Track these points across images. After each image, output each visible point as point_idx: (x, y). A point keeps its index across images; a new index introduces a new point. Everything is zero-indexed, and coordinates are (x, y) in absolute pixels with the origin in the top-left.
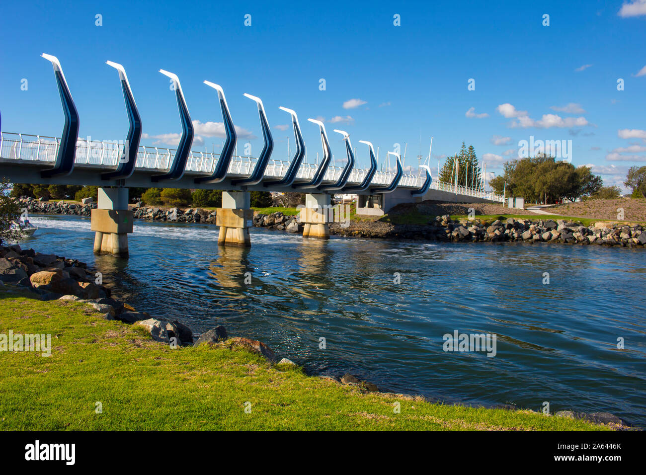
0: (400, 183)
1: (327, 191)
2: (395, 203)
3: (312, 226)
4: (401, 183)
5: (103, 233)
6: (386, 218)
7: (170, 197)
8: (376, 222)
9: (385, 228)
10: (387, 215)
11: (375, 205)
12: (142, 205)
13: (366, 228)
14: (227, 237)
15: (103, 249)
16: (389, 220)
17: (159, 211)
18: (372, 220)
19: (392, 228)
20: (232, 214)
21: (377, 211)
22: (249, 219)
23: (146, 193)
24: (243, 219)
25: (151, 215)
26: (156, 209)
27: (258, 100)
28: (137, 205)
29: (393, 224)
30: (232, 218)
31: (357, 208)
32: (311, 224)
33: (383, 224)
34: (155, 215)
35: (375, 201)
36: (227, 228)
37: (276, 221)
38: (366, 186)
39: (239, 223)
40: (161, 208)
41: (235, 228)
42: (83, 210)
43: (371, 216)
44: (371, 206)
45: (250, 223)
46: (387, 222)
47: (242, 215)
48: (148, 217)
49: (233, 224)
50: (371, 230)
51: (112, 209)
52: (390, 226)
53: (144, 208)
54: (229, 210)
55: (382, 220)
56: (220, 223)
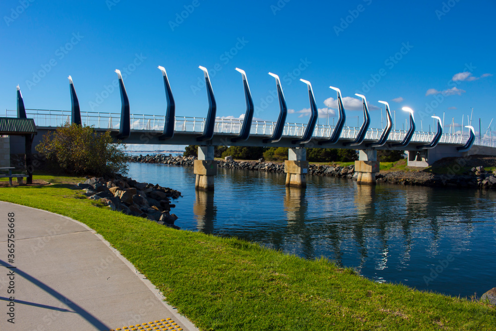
0: (440, 141)
1: (374, 148)
2: (440, 157)
3: (363, 174)
4: (442, 140)
5: (200, 175)
6: (430, 169)
7: (281, 155)
8: (420, 172)
9: (426, 177)
10: (431, 166)
11: (423, 159)
12: (262, 161)
13: (411, 177)
14: (291, 180)
15: (200, 186)
16: (431, 170)
17: (273, 165)
18: (418, 171)
19: (432, 177)
20: (294, 164)
21: (423, 164)
22: (304, 168)
23: (266, 152)
24: (300, 168)
25: (266, 167)
26: (270, 164)
27: (308, 83)
28: (259, 161)
29: (434, 173)
30: (294, 167)
31: (408, 161)
32: (362, 172)
33: (425, 174)
34: (269, 168)
35: (422, 156)
36: (291, 174)
37: (349, 172)
38: (406, 143)
39: (297, 171)
40: (274, 163)
41: (296, 174)
42: (225, 164)
43: (418, 168)
44: (419, 159)
45: (305, 171)
46: (429, 172)
47: (300, 165)
48: (265, 169)
49: (294, 171)
50: (415, 178)
51: (204, 160)
52: (431, 175)
53: (263, 163)
54: (292, 161)
55: (426, 170)
56: (287, 170)
